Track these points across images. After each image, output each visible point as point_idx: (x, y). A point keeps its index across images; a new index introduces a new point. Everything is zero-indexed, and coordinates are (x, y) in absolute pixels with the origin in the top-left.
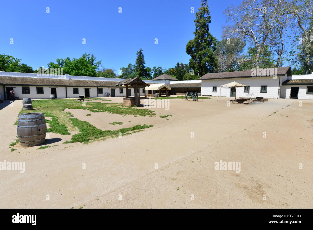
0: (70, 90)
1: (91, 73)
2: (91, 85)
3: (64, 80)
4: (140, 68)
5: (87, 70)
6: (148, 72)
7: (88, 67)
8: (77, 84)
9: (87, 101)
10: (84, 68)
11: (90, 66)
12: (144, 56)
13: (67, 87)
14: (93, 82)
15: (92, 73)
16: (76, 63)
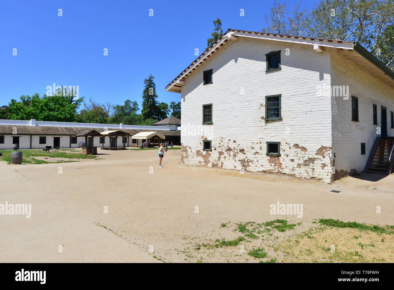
0: (36, 140)
1: (67, 116)
2: (62, 133)
3: (30, 127)
4: (149, 104)
5: (63, 111)
6: (162, 110)
7: (65, 106)
8: (45, 132)
9: (54, 151)
10: (57, 108)
11: (67, 105)
12: (155, 86)
13: (33, 136)
14: (66, 128)
15: (69, 116)
16: (47, 102)
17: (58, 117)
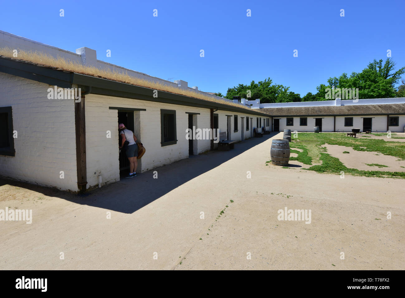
0: (341, 121)
1: (381, 93)
2: (375, 113)
3: (334, 107)
5: (375, 87)
7: (378, 82)
8: (350, 113)
9: (362, 136)
10: (368, 86)
11: (381, 80)
13: (337, 117)
14: (380, 106)
15: (384, 93)
16: (355, 80)
17: (369, 95)
